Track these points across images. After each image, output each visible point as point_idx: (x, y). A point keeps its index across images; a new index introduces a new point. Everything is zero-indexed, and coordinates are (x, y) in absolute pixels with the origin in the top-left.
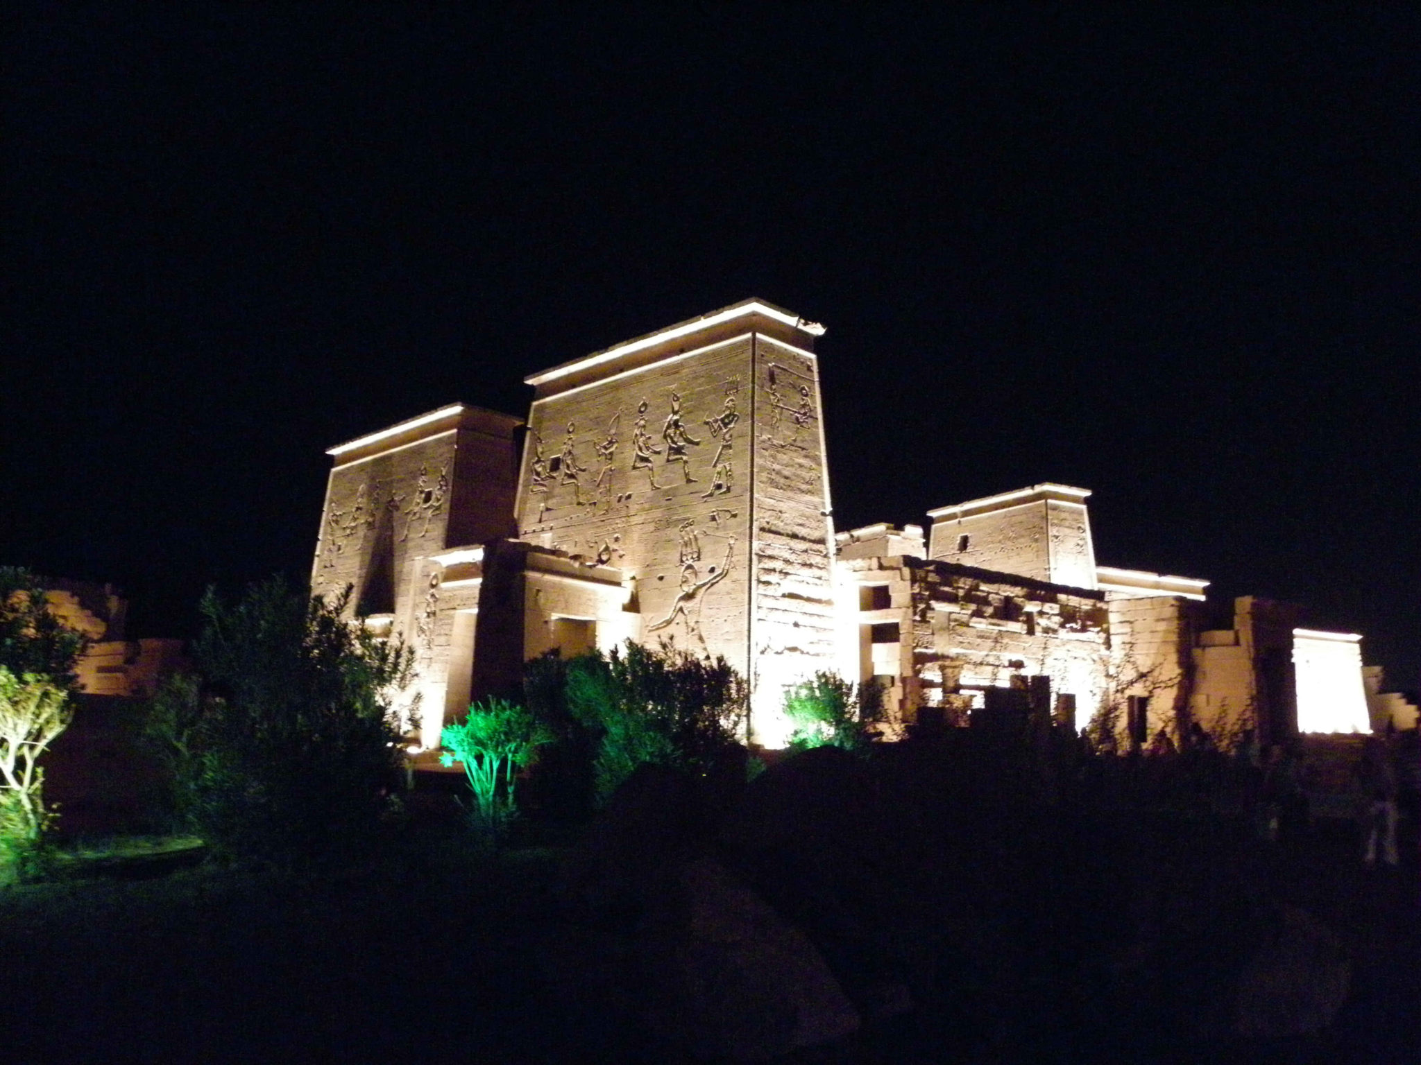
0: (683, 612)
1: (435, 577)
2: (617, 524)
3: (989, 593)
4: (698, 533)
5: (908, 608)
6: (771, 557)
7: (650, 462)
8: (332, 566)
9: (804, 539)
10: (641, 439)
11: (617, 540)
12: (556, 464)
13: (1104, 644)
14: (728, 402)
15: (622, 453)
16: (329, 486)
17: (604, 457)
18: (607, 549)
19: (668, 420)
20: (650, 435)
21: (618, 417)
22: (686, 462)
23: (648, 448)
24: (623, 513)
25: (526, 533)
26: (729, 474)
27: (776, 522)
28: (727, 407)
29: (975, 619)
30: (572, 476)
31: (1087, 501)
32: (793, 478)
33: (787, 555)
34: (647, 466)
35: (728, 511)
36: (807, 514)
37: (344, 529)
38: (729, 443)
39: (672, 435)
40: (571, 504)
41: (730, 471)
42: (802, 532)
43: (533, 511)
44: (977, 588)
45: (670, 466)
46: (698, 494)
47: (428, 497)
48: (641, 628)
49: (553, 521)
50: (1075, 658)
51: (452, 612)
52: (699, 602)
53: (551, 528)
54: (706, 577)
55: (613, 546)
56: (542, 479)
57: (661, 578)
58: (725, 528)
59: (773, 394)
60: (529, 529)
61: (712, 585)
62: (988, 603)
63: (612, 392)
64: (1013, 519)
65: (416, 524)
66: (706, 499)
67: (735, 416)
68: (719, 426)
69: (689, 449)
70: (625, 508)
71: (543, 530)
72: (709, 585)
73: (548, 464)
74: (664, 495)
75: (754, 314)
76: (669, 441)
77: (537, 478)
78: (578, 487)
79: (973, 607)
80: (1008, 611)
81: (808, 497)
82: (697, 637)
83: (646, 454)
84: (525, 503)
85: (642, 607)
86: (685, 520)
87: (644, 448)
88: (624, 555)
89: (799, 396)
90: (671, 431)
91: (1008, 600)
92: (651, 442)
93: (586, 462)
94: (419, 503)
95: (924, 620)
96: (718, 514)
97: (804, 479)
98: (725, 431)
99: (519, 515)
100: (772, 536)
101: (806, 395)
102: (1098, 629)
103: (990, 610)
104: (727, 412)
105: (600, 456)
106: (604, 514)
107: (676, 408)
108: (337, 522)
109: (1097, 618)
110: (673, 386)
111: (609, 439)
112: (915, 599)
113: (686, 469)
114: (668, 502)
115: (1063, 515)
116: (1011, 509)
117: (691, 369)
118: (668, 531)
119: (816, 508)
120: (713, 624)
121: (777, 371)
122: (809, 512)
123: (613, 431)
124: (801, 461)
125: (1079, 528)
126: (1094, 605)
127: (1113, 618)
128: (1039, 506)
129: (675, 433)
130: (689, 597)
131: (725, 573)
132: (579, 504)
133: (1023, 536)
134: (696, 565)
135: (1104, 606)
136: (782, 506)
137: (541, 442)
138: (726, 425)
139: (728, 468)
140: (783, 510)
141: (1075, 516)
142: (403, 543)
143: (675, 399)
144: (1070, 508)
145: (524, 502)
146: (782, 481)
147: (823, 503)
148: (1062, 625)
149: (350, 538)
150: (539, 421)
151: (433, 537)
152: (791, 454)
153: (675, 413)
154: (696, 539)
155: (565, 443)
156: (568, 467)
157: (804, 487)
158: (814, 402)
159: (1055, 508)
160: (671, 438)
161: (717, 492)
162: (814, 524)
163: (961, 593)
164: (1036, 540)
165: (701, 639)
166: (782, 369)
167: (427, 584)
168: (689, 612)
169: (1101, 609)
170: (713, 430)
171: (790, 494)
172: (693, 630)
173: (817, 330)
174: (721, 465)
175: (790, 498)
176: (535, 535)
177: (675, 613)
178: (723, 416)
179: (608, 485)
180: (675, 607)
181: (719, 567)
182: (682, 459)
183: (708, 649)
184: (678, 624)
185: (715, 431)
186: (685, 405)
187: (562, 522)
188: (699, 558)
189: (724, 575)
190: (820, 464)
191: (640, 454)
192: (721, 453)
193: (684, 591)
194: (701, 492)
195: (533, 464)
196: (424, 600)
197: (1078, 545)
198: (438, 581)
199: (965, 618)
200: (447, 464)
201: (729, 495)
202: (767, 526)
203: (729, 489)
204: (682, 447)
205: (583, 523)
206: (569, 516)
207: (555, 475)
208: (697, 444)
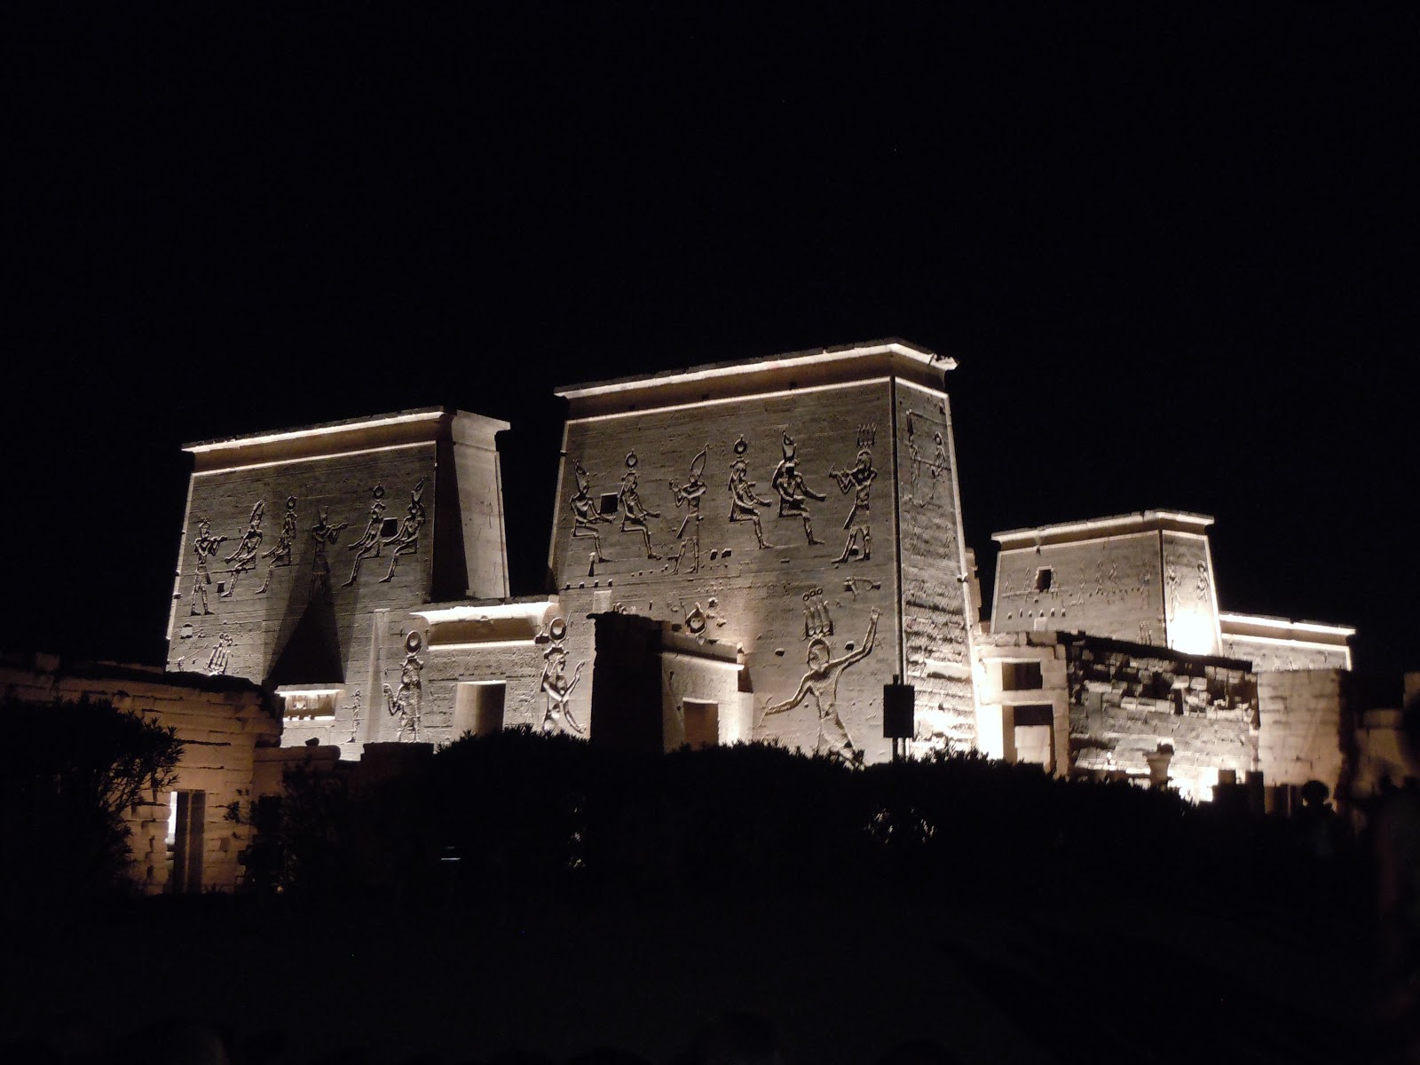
0: (812, 693)
1: (414, 636)
2: (712, 585)
3: (1138, 670)
4: (828, 603)
5: (1064, 689)
6: (917, 634)
7: (756, 514)
8: (207, 613)
9: (944, 610)
10: (741, 486)
11: (712, 604)
12: (610, 505)
13: (1252, 722)
14: (861, 455)
15: (713, 500)
16: (190, 498)
17: (686, 502)
18: (698, 614)
19: (779, 466)
20: (754, 483)
21: (704, 454)
22: (806, 520)
23: (751, 498)
24: (722, 572)
25: (568, 587)
26: (867, 539)
27: (920, 593)
28: (860, 460)
29: (1125, 699)
30: (636, 522)
31: (1207, 530)
32: (932, 541)
33: (929, 629)
34: (750, 519)
35: (869, 581)
36: (945, 582)
37: (228, 561)
38: (865, 502)
39: (785, 485)
40: (639, 556)
41: (868, 534)
42: (942, 602)
43: (578, 562)
44: (1127, 665)
45: (784, 522)
46: (826, 559)
47: (390, 528)
48: (755, 711)
49: (613, 576)
50: (1223, 740)
51: (452, 684)
52: (834, 682)
53: (610, 584)
54: (841, 656)
55: (706, 612)
56: (590, 522)
57: (780, 654)
58: (865, 600)
59: (912, 446)
60: (575, 583)
61: (850, 664)
62: (1139, 682)
63: (690, 422)
64: (1115, 553)
65: (373, 564)
66: (837, 565)
67: (871, 472)
68: (850, 480)
69: (809, 505)
70: (723, 567)
71: (596, 585)
72: (847, 663)
73: (598, 503)
74: (777, 556)
75: (891, 354)
76: (782, 492)
77: (581, 519)
78: (648, 536)
79: (1124, 685)
80: (1158, 689)
81: (945, 563)
82: (833, 722)
83: (748, 504)
84: (565, 550)
85: (755, 685)
86: (810, 587)
87: (745, 496)
88: (724, 624)
89: (934, 446)
90: (784, 480)
91: (1156, 675)
92: (753, 492)
93: (659, 505)
94: (374, 536)
95: (1079, 702)
96: (854, 584)
97: (941, 541)
98: (859, 488)
99: (555, 563)
100: (917, 609)
101: (940, 444)
102: (1245, 706)
103: (1140, 689)
104: (861, 467)
105: (679, 500)
106: (691, 572)
107: (789, 454)
108: (212, 551)
109: (1246, 693)
110: (784, 426)
111: (693, 481)
112: (1071, 679)
113: (807, 527)
114: (785, 565)
115: (1182, 550)
116: (1112, 538)
117: (807, 409)
118: (787, 599)
119: (953, 574)
120: (854, 708)
121: (914, 418)
122: (947, 578)
123: (697, 472)
124: (937, 521)
125: (1200, 566)
126: (1243, 678)
127: (1263, 692)
128: (1151, 538)
129: (789, 484)
130: (820, 676)
131: (867, 651)
132: (650, 557)
133: (1128, 576)
134: (827, 641)
135: (1253, 679)
136: (925, 575)
137: (584, 473)
138: (860, 482)
139: (865, 532)
140: (926, 578)
141: (1195, 550)
142: (349, 588)
143: (787, 442)
144: (1189, 540)
145: (562, 547)
146: (923, 546)
147: (959, 568)
148: (1210, 703)
149: (242, 574)
150: (577, 446)
151: (406, 584)
152: (929, 514)
153: (788, 459)
154: (826, 611)
155: (623, 479)
156: (631, 509)
157: (941, 550)
158: (947, 451)
159: (1172, 541)
160: (784, 489)
161: (852, 559)
162: (952, 593)
163: (1113, 670)
164: (1147, 583)
165: (838, 724)
166: (918, 415)
167: (402, 644)
168: (821, 694)
169: (1249, 682)
170: (842, 485)
171: (930, 560)
172: (827, 714)
173: (949, 364)
174: (856, 528)
175: (931, 565)
176: (582, 591)
177: (801, 695)
178: (855, 470)
179: (694, 537)
180: (802, 688)
181: (858, 643)
182: (800, 515)
183: (849, 736)
184: (807, 706)
185: (845, 487)
186: (802, 451)
187: (628, 578)
188: (831, 632)
189: (867, 652)
190: (954, 523)
191: (740, 503)
192: (854, 513)
193: (812, 669)
194: (830, 556)
195: (573, 500)
196: (398, 667)
197: (1199, 587)
198: (419, 643)
199: (1116, 699)
200: (421, 486)
201: (866, 563)
202: (913, 599)
203: (867, 557)
204: (801, 501)
205: (660, 581)
206: (638, 571)
207: (610, 518)
208: (822, 499)
